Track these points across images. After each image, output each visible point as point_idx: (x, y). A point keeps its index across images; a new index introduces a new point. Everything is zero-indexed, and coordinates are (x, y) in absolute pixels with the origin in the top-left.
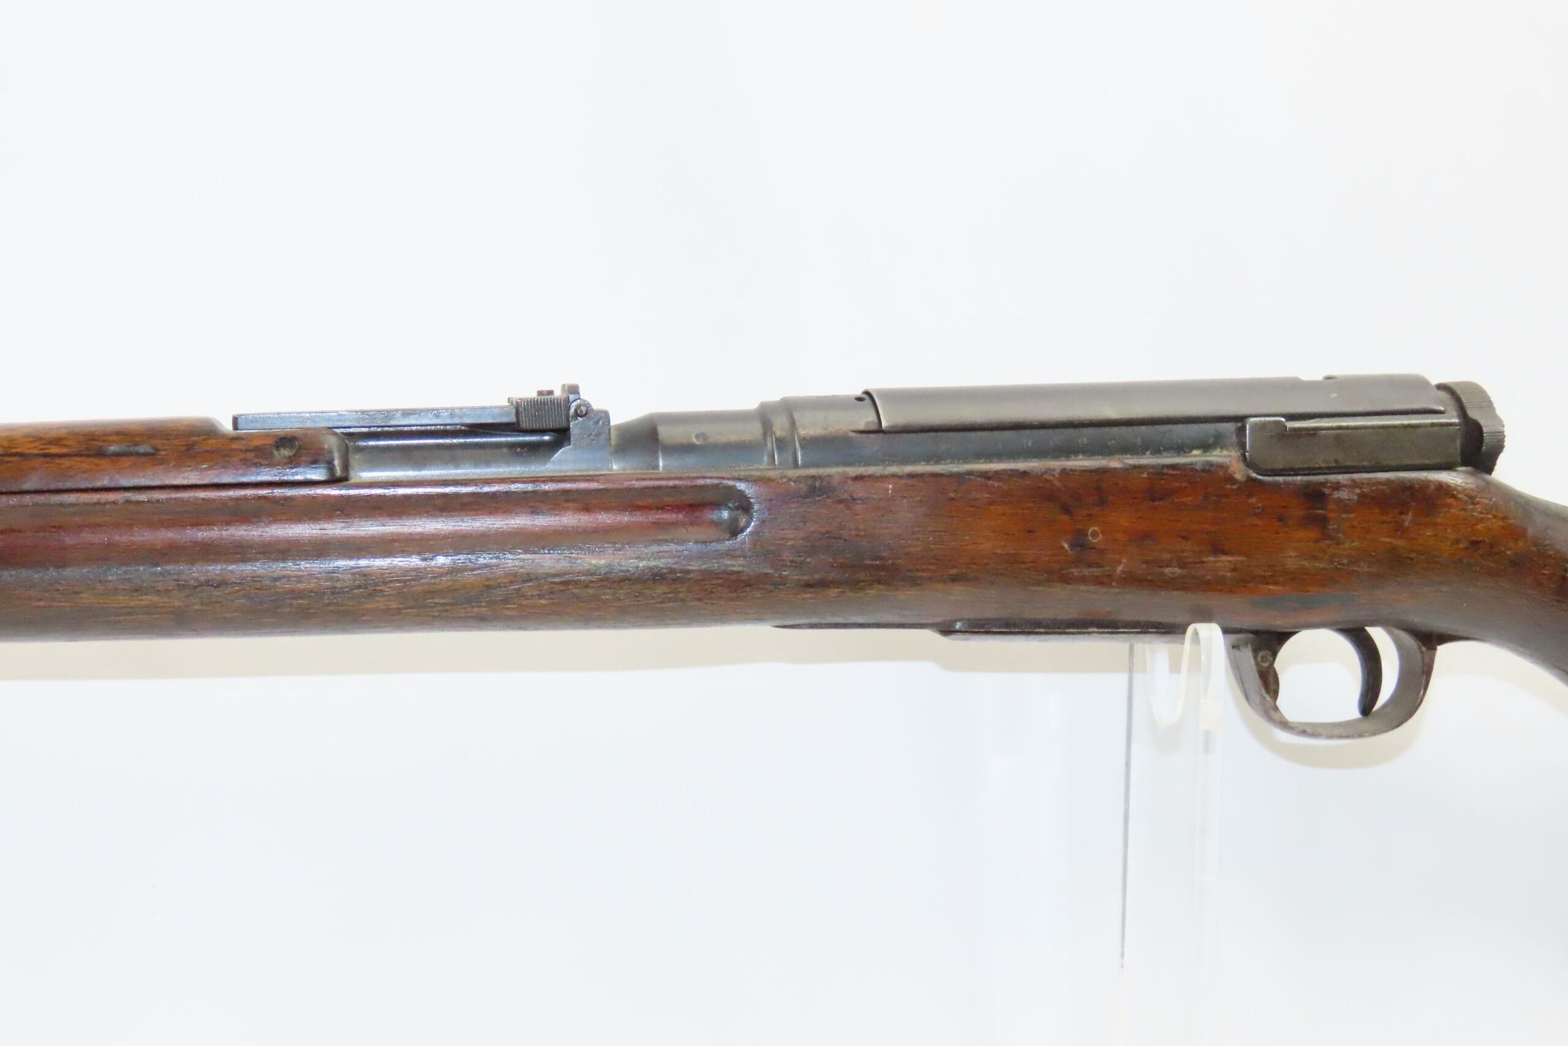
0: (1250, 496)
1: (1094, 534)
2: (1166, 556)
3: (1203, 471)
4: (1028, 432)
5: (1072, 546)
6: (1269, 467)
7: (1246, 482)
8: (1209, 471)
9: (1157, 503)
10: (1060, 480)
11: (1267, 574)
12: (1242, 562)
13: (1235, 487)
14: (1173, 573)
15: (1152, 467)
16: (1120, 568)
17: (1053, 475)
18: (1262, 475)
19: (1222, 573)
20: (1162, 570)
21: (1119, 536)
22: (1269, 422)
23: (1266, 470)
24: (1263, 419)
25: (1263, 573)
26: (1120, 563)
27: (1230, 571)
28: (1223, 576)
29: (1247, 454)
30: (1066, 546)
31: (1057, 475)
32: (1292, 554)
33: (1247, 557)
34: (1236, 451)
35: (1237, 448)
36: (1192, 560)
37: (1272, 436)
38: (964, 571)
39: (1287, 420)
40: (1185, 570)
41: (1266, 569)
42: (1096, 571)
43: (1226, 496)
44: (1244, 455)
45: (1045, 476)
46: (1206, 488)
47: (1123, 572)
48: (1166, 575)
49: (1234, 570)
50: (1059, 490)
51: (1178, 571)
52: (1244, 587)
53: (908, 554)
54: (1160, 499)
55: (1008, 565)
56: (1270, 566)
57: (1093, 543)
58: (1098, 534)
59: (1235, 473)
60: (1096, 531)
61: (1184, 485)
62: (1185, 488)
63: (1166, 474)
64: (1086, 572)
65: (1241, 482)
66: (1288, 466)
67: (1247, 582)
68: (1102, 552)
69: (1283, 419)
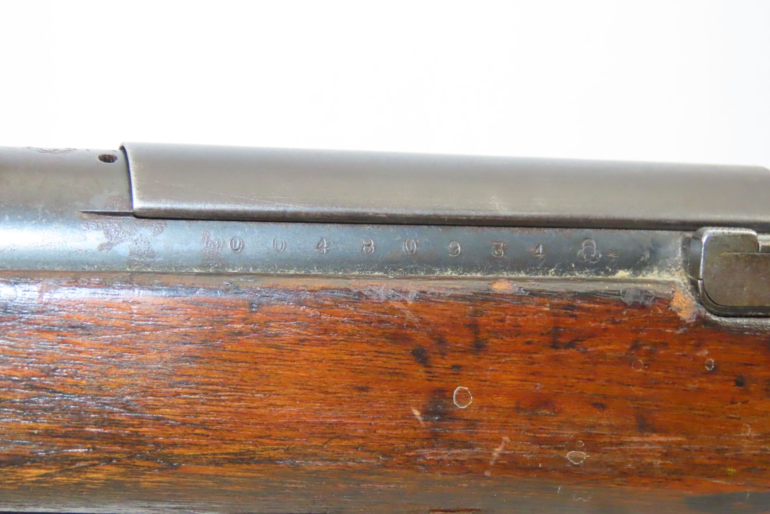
0: (698, 346)
1: (463, 397)
2: (568, 433)
3: (635, 305)
4: (367, 227)
5: (425, 413)
6: (729, 304)
7: (696, 324)
8: (643, 307)
9: (563, 352)
10: (415, 311)
11: (713, 462)
12: (680, 444)
13: (681, 331)
14: (578, 459)
15: (560, 295)
16: (498, 450)
17: (404, 302)
18: (718, 315)
19: (648, 460)
20: (561, 454)
21: (500, 400)
22: (735, 236)
23: (725, 308)
24: (726, 231)
25: (707, 462)
26: (498, 441)
27: (660, 458)
28: (651, 464)
29: (699, 281)
30: (417, 413)
31: (410, 303)
32: (750, 432)
33: (687, 438)
34: (681, 275)
35: (682, 270)
36: (607, 440)
37: (737, 257)
38: (251, 448)
39: (758, 232)
40: (596, 455)
41: (712, 455)
42: (464, 454)
43: (665, 345)
44: (694, 283)
45: (391, 303)
46: (637, 331)
47: (503, 455)
48: (567, 461)
49: (665, 456)
50: (411, 325)
51: (584, 455)
52: (679, 480)
53: (158, 419)
54: (567, 346)
55: (325, 441)
56: (719, 451)
57: (460, 409)
58: (468, 397)
59: (680, 310)
60: (465, 391)
61: (603, 325)
62: (606, 329)
63: (581, 308)
64: (445, 454)
65: (688, 325)
66: (757, 304)
67: (683, 474)
68: (472, 424)
69: (754, 233)
